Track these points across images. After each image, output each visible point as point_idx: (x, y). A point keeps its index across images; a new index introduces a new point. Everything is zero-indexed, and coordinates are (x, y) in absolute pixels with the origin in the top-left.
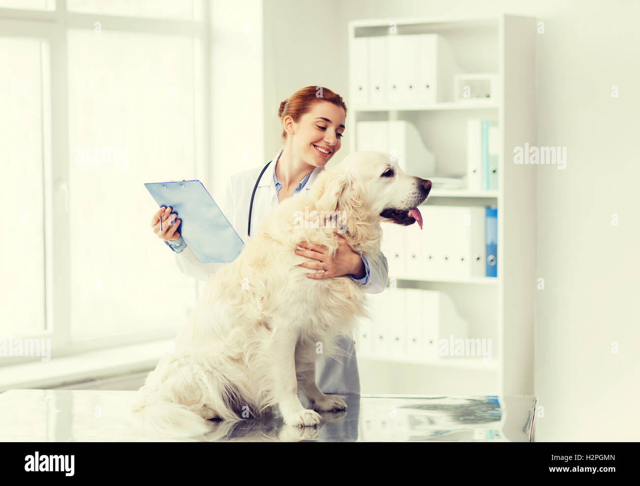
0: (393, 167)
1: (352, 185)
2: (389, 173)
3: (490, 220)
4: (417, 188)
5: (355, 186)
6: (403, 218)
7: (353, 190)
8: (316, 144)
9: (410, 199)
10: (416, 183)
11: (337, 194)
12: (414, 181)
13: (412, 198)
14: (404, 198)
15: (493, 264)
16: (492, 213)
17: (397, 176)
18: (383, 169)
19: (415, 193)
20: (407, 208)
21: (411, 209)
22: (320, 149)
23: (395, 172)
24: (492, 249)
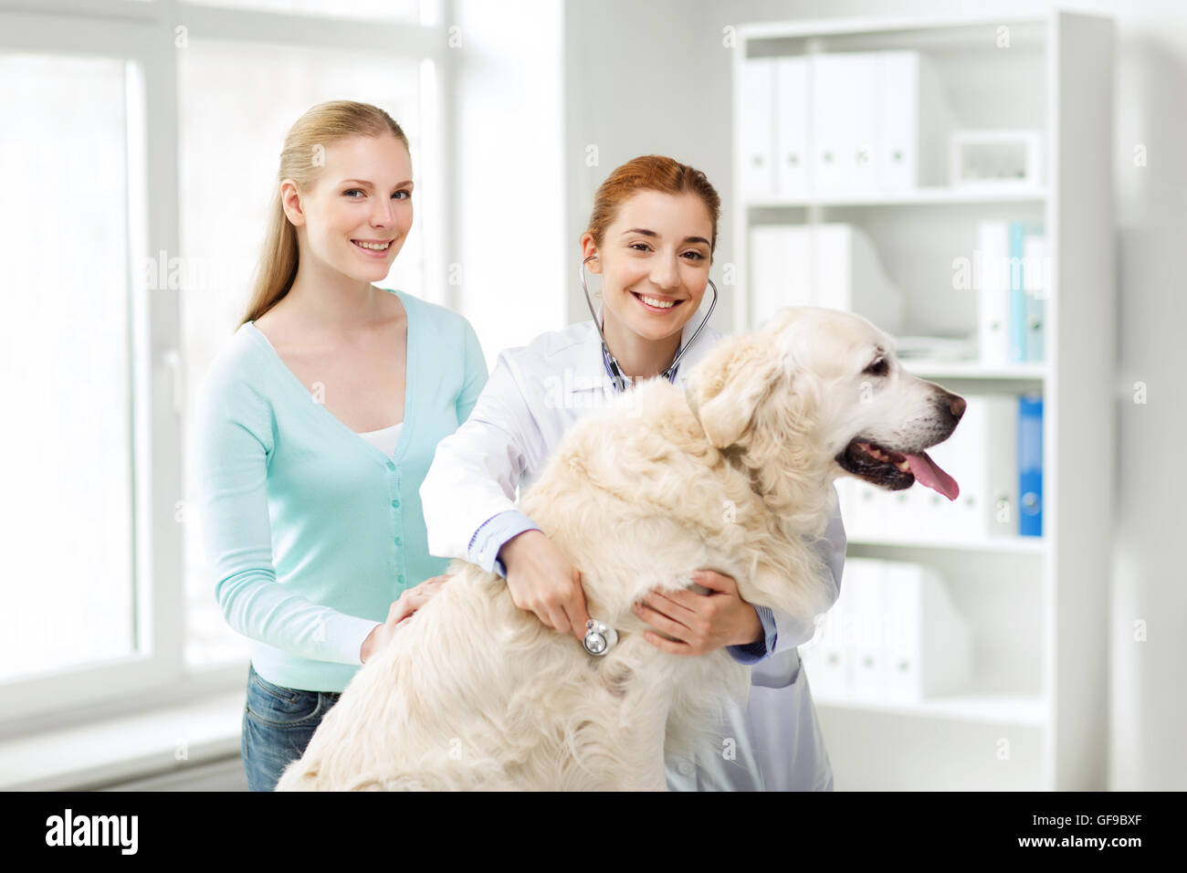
0: (888, 354)
1: (791, 384)
2: (879, 369)
3: (1029, 423)
4: (937, 408)
5: (800, 386)
6: (888, 472)
7: (795, 394)
8: (638, 290)
9: (917, 431)
10: (934, 398)
11: (753, 398)
12: (929, 393)
13: (921, 429)
14: (904, 427)
15: (1034, 513)
16: (1032, 409)
17: (894, 376)
18: (866, 357)
19: (931, 419)
20: (903, 446)
21: (911, 452)
22: (649, 301)
23: (890, 365)
24: (1032, 481)
